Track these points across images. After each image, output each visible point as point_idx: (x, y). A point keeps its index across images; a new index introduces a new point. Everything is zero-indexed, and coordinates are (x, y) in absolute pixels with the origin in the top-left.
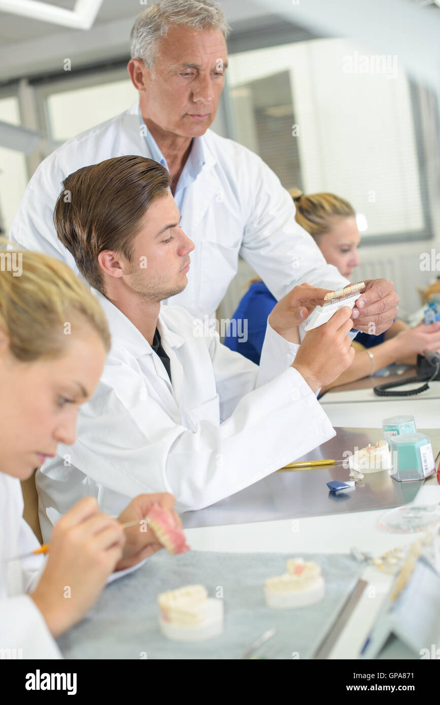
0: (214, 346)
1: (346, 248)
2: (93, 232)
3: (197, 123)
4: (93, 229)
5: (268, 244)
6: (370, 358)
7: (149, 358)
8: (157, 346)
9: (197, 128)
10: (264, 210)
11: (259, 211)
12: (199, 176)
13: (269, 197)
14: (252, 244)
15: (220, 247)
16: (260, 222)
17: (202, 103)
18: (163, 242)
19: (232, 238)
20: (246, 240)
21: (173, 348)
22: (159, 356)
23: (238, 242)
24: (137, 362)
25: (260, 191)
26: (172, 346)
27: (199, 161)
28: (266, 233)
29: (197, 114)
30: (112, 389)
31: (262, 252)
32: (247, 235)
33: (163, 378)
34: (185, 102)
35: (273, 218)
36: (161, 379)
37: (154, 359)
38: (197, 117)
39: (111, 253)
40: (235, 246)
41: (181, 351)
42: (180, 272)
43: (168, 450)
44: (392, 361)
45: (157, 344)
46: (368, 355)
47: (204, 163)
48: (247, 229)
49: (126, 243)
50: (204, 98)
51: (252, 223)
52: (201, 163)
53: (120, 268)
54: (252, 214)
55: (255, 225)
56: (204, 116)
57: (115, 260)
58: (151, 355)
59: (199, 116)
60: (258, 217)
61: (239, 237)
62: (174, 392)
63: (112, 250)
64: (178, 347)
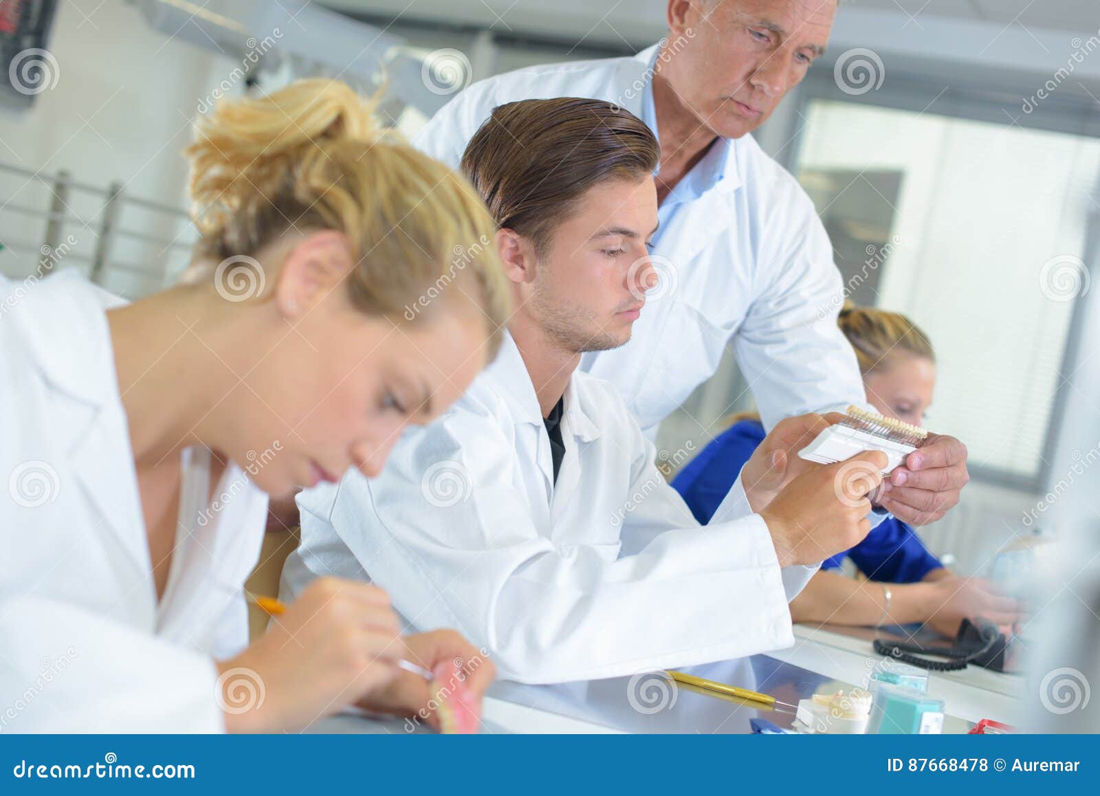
0: (642, 464)
1: (906, 406)
2: (499, 192)
3: (739, 117)
4: (500, 188)
5: (782, 341)
6: (886, 598)
7: (532, 432)
8: (554, 422)
9: (734, 124)
10: (793, 286)
11: (784, 285)
12: (706, 195)
13: (807, 268)
14: (757, 334)
15: (701, 319)
16: (779, 304)
17: (762, 92)
18: (603, 251)
19: (727, 314)
20: (748, 325)
21: (578, 439)
22: (550, 438)
23: (734, 322)
24: (513, 427)
25: (795, 254)
26: (577, 433)
27: (714, 172)
28: (784, 322)
29: (747, 104)
30: (459, 448)
31: (769, 351)
32: (752, 317)
33: (544, 470)
34: (738, 77)
35: (804, 303)
36: (541, 473)
37: (541, 439)
38: (744, 109)
39: (515, 236)
40: (728, 327)
41: (588, 448)
42: (617, 313)
43: (514, 565)
44: (917, 618)
45: (554, 420)
46: (884, 593)
47: (721, 177)
48: (755, 307)
49: (542, 229)
50: (770, 83)
51: (767, 301)
52: (717, 175)
53: (523, 268)
54: (771, 286)
55: (771, 305)
56: (755, 111)
57: (520, 252)
58: (537, 428)
59: (748, 108)
60: (781, 292)
61: (739, 317)
62: (553, 500)
63: (518, 233)
64: (586, 440)
